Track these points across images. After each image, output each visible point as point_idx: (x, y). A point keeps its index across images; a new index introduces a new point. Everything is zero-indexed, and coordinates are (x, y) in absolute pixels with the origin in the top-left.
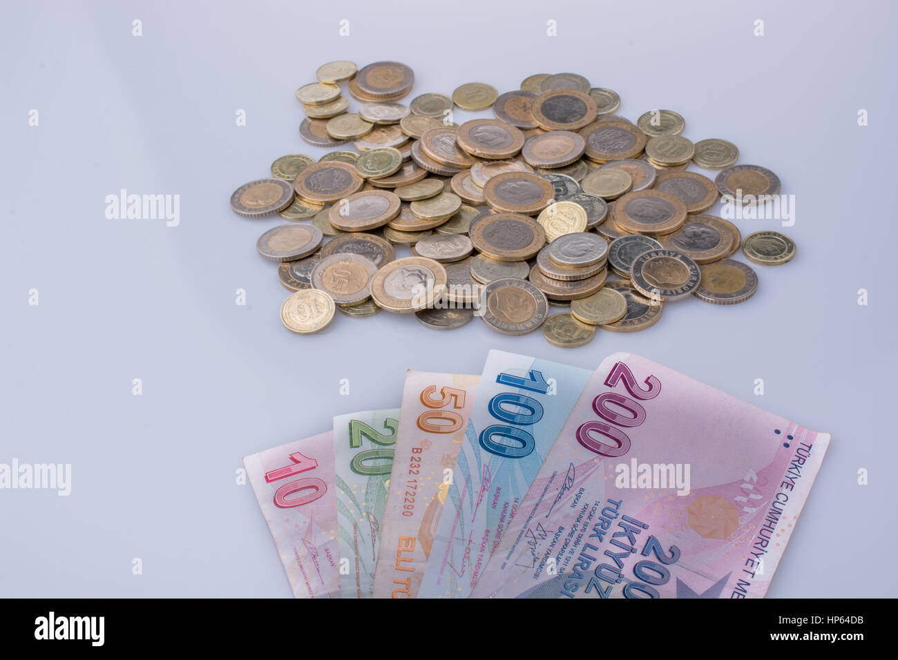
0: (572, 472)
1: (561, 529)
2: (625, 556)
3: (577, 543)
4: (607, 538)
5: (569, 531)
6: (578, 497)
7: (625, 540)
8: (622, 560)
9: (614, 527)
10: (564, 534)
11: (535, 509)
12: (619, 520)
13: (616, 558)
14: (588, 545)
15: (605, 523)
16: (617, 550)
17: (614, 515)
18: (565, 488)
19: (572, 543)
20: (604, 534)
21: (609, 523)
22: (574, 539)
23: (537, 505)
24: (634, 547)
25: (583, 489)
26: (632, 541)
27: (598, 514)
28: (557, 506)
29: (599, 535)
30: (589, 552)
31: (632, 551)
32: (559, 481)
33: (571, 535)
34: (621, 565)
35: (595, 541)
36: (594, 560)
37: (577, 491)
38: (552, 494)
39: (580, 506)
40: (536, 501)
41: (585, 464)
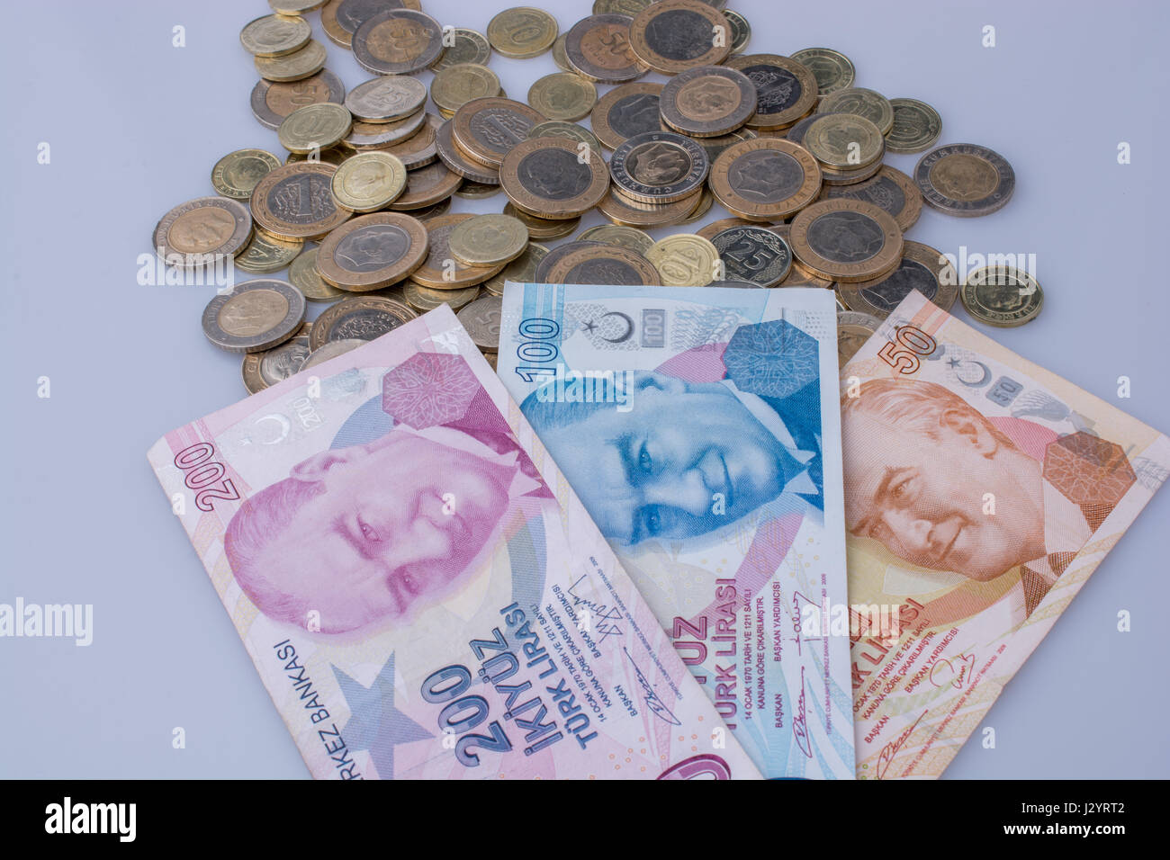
0: (668, 716)
1: (598, 655)
2: (509, 702)
3: (566, 659)
4: (547, 698)
5: (587, 662)
6: (627, 702)
7: (529, 715)
8: (506, 696)
9: (554, 714)
10: (587, 653)
11: (644, 641)
12: (561, 728)
13: (514, 690)
14: (553, 669)
15: (568, 707)
16: (523, 698)
17: (572, 726)
18: (651, 695)
19: (569, 653)
20: (555, 698)
21: (565, 714)
22: (573, 659)
23: (649, 648)
24: (513, 719)
25: (634, 713)
26: (523, 723)
27: (586, 709)
28: (632, 670)
29: (558, 692)
30: (545, 666)
31: (509, 715)
32: (664, 693)
33: (582, 661)
34: (500, 688)
35: (553, 681)
36: (530, 665)
37: (635, 705)
38: (652, 675)
39: (613, 696)
40: (655, 650)
41: (669, 740)
